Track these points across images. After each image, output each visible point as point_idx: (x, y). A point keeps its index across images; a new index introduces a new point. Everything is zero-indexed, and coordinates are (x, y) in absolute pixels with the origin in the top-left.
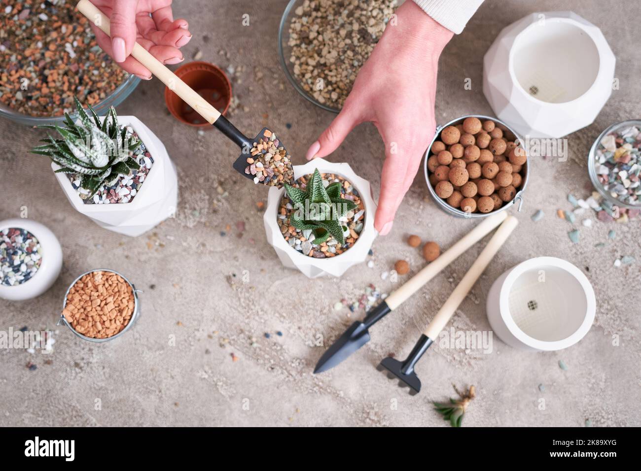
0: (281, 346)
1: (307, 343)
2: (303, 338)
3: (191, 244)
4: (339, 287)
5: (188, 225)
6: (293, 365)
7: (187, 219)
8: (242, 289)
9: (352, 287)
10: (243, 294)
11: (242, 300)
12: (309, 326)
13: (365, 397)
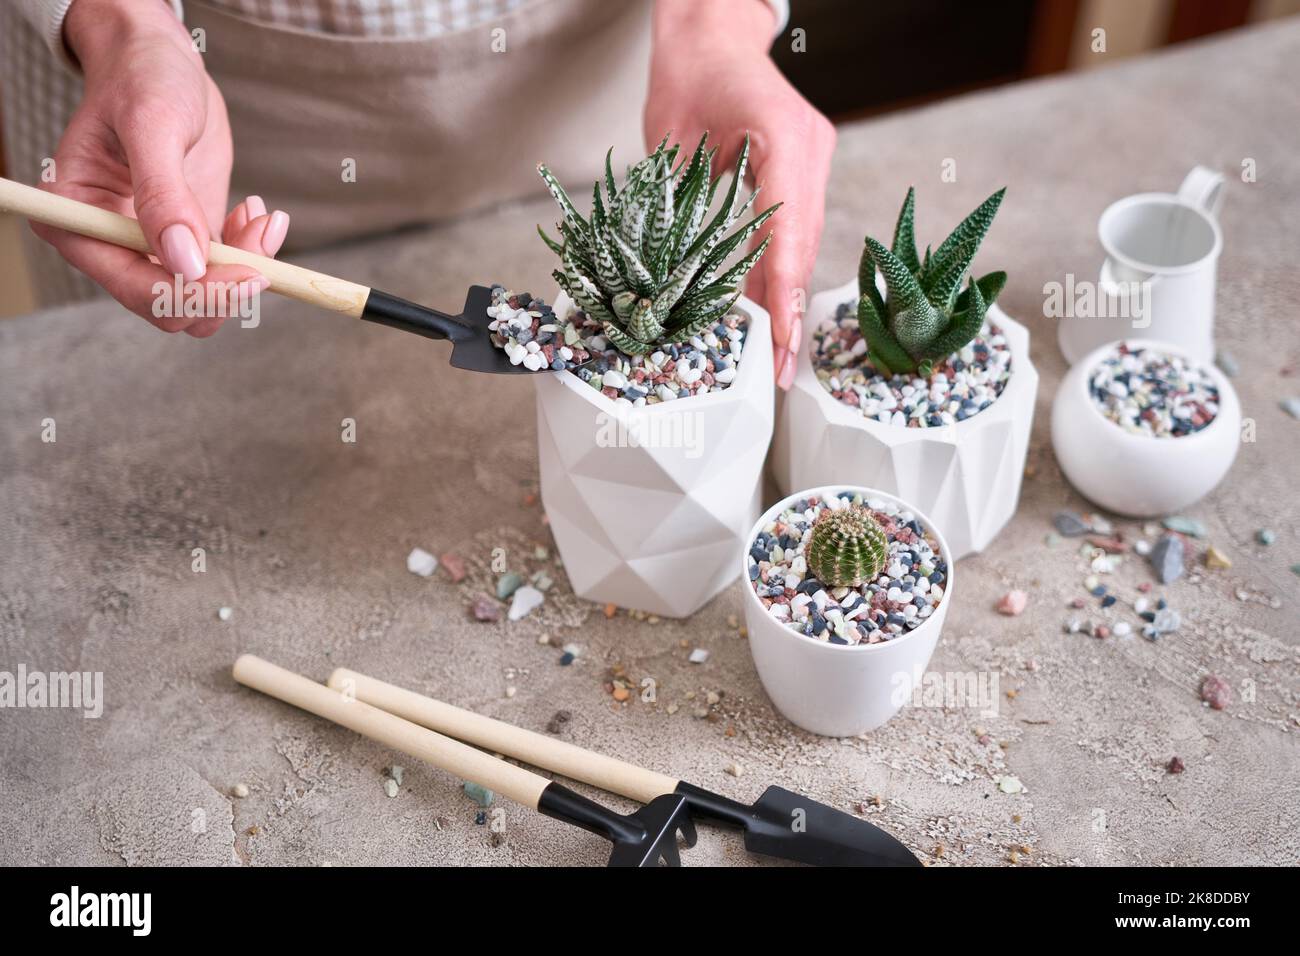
0: (887, 802)
1: (943, 780)
2: (930, 771)
3: (589, 657)
4: (960, 653)
5: (570, 623)
6: (932, 834)
7: (564, 612)
8: (743, 713)
9: (988, 646)
10: (749, 722)
11: (752, 734)
12: (932, 743)
13: (1139, 856)
